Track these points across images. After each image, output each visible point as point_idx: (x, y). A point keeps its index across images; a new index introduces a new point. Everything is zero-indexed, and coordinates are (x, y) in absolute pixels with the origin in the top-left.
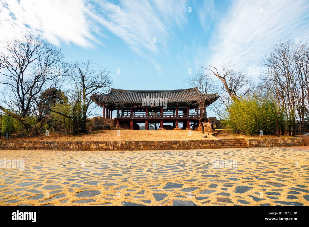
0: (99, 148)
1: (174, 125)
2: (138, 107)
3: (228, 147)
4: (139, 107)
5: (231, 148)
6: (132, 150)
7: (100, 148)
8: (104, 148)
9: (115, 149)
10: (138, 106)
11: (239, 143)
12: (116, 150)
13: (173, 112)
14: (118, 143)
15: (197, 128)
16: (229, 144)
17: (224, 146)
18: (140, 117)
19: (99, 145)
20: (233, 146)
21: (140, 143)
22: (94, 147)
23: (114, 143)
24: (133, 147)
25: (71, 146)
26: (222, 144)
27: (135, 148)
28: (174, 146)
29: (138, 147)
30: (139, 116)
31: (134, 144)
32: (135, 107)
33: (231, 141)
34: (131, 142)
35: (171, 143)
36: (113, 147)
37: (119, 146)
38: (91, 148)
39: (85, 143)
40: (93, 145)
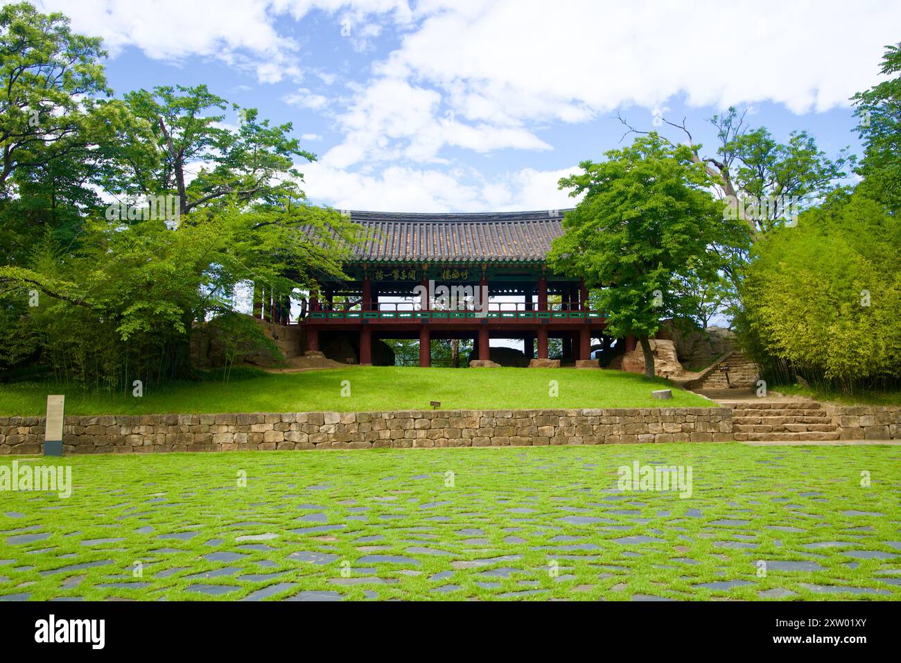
0: (250, 440)
1: (529, 346)
2: (392, 278)
3: (759, 434)
4: (396, 277)
5: (770, 439)
6: (382, 445)
7: (256, 438)
8: (270, 438)
9: (315, 444)
10: (393, 274)
11: (801, 422)
12: (321, 447)
13: (524, 297)
14: (327, 421)
15: (618, 358)
16: (761, 423)
17: (740, 431)
18: (402, 315)
19: (250, 428)
20: (776, 434)
21: (415, 419)
22: (230, 435)
23: (313, 420)
24: (388, 434)
25: (133, 436)
26: (734, 423)
27: (393, 440)
28: (548, 430)
29: (407, 435)
30: (397, 312)
31: (388, 423)
32: (380, 276)
33: (769, 414)
34: (376, 414)
35: (536, 419)
36: (306, 436)
37: (332, 431)
38: (219, 441)
39: (192, 422)
40: (225, 429)
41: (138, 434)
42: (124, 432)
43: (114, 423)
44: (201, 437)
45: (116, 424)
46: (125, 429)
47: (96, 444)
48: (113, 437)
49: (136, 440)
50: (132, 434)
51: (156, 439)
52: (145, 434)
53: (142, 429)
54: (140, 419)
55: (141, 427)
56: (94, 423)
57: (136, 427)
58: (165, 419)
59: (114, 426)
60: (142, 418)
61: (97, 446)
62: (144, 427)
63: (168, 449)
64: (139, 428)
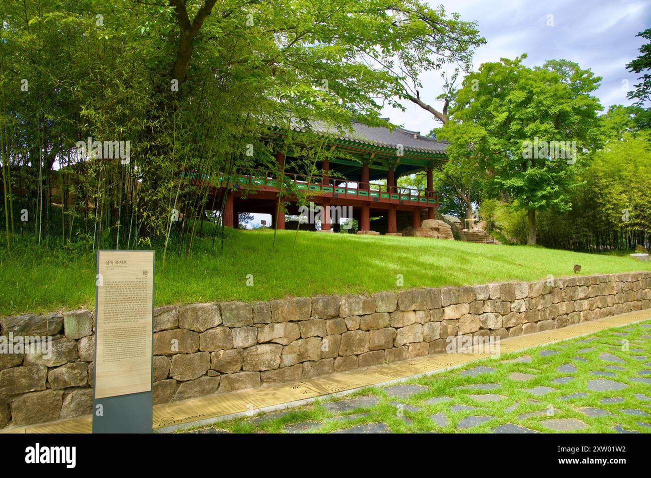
25: (260, 348)
38: (405, 341)
39: (364, 309)
40: (412, 317)
41: (269, 342)
42: (240, 339)
43: (217, 321)
44: (378, 338)
45: (221, 325)
46: (243, 334)
47: (177, 377)
48: (217, 356)
49: (267, 357)
50: (258, 343)
51: (307, 351)
52: (285, 341)
53: (279, 331)
54: (273, 310)
55: (276, 325)
56: (169, 325)
57: (267, 328)
58: (320, 306)
59: (219, 330)
60: (276, 307)
61: (179, 382)
62: (283, 325)
63: (326, 368)
64: (272, 329)
